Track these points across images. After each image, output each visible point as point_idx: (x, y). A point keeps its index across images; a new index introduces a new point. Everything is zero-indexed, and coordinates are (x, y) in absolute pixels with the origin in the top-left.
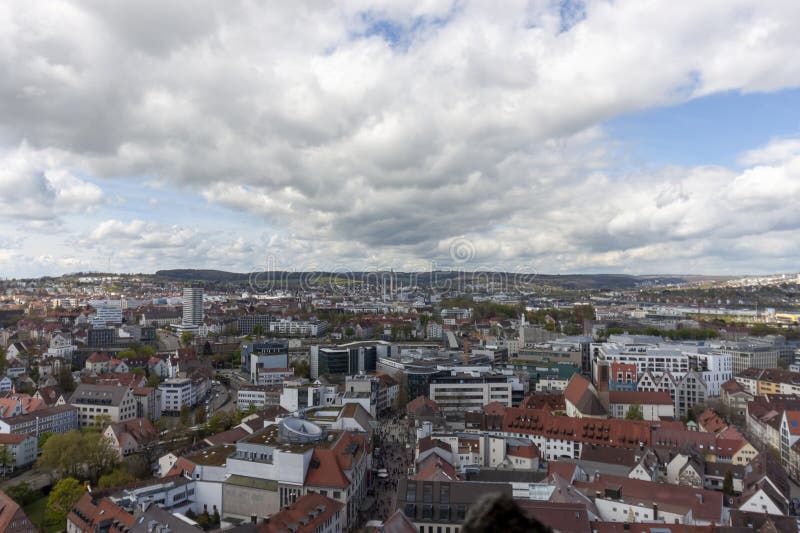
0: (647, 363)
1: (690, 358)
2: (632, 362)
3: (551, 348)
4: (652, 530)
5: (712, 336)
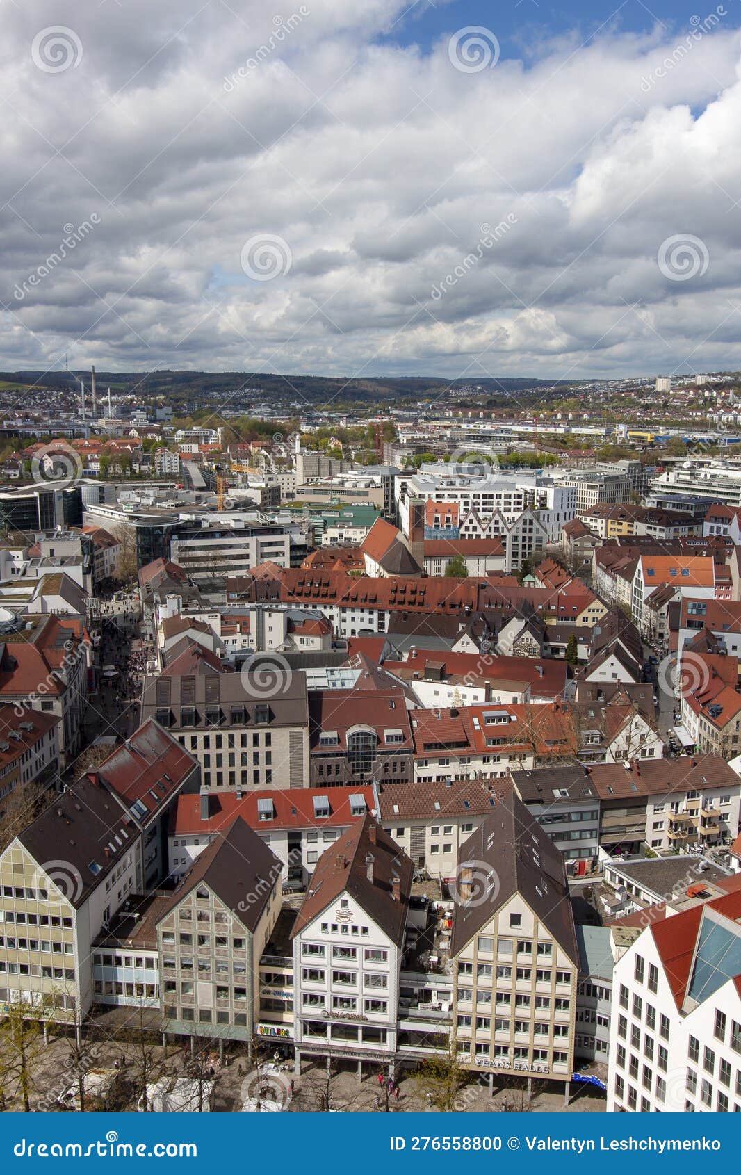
0: (471, 500)
1: (526, 492)
2: (452, 501)
3: (342, 483)
4: (486, 714)
5: (551, 462)
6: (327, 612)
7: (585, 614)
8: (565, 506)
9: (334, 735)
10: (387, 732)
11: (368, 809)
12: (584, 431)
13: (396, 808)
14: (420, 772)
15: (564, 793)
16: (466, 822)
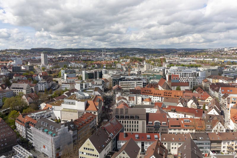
0: (182, 74)
1: (194, 73)
2: (177, 74)
3: (154, 70)
4: (184, 120)
5: (200, 66)
6: (150, 97)
7: (207, 99)
8: (203, 76)
9: (151, 122)
10: (163, 123)
11: (158, 138)
12: (207, 60)
13: (164, 139)
14: (170, 131)
15: (202, 138)
16: (180, 143)
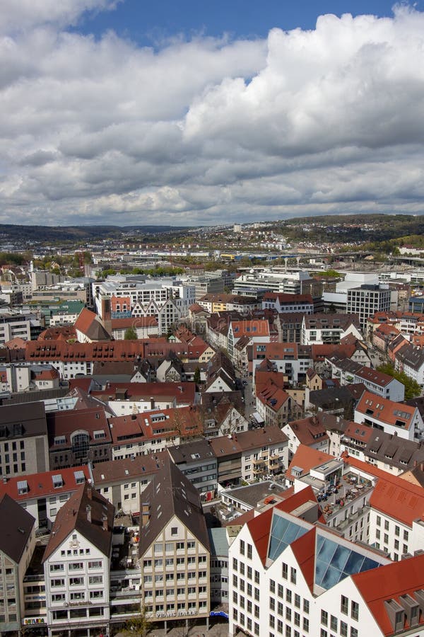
0: (137, 295)
1: (168, 290)
2: (126, 296)
3: (61, 289)
4: (152, 416)
5: (181, 272)
6: (56, 365)
7: (203, 355)
8: (189, 296)
9: (63, 438)
10: (96, 433)
11: (86, 479)
12: (197, 254)
13: (103, 477)
14: (116, 454)
15: (197, 456)
16: (143, 479)
